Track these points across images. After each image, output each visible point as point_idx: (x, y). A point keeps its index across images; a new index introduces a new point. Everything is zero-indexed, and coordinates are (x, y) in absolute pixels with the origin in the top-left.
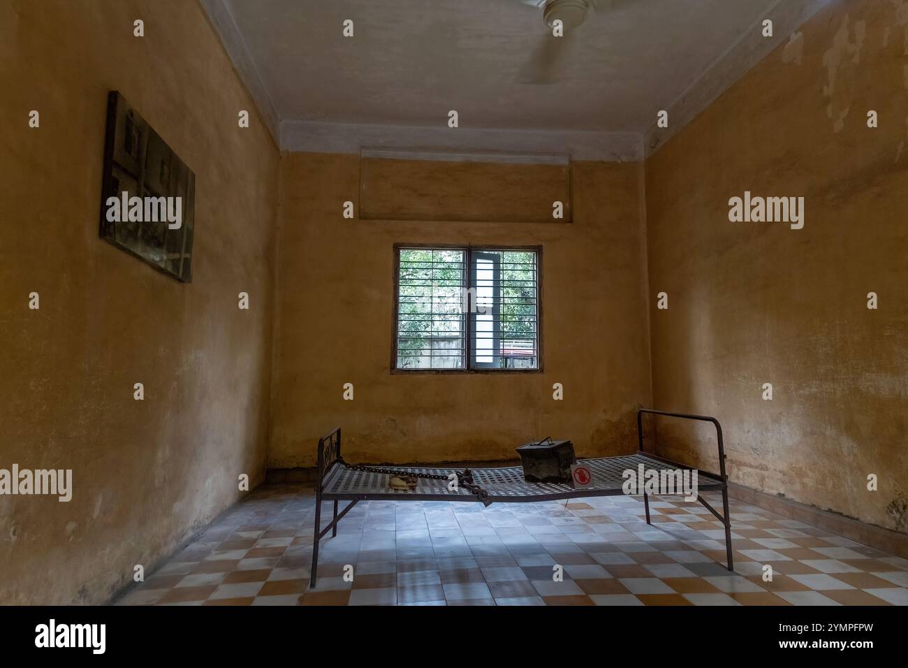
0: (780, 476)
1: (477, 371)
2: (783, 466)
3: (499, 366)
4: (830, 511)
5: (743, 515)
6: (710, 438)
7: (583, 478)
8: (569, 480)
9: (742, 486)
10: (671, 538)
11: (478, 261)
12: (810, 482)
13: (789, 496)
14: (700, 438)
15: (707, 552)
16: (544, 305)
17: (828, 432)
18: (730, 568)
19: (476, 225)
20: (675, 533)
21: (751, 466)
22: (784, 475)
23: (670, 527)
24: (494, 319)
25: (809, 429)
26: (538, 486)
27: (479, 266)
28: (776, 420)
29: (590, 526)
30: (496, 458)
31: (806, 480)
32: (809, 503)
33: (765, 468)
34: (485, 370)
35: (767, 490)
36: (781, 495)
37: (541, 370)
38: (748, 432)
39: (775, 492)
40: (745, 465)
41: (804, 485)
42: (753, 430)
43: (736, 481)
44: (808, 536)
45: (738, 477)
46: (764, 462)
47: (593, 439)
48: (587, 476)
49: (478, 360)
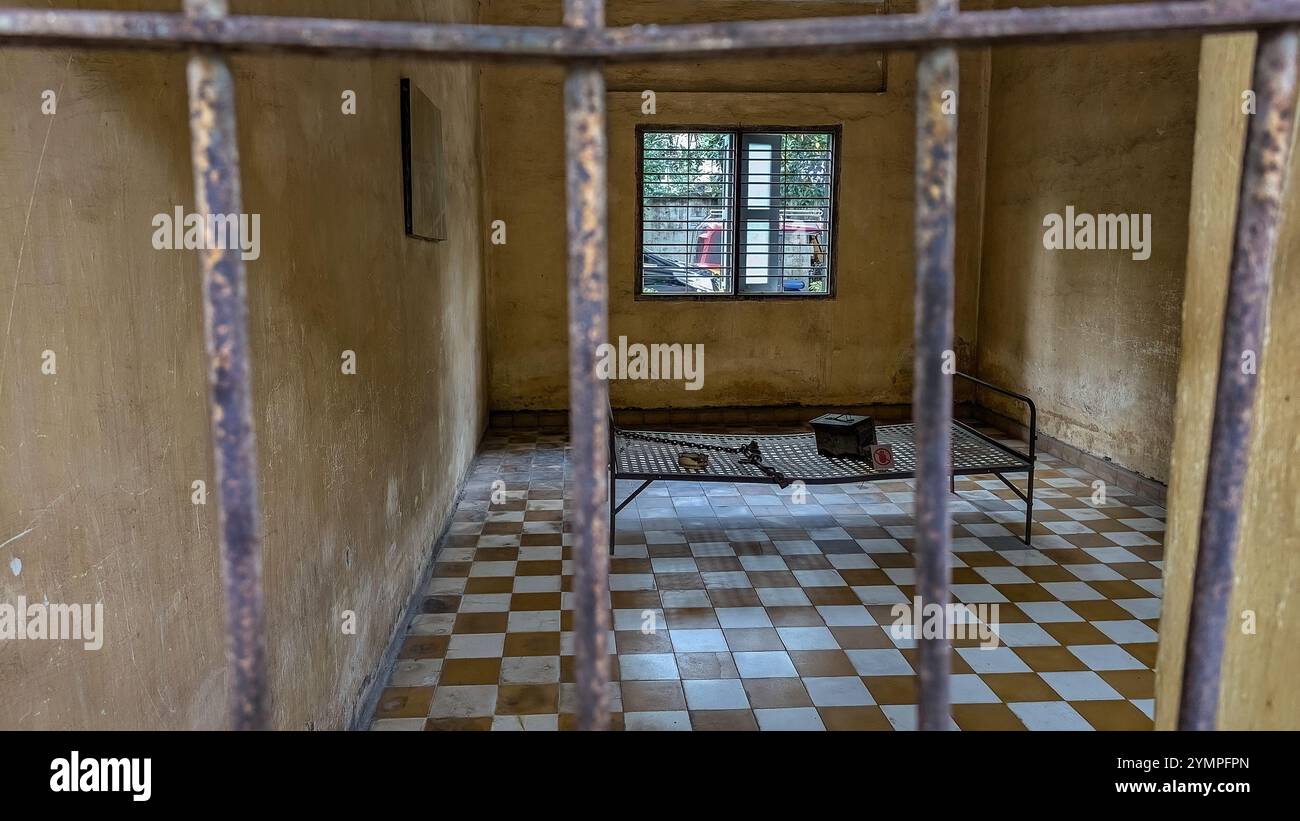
0: (1110, 438)
1: (747, 298)
2: (1114, 429)
3: (776, 289)
4: (1152, 479)
5: (1059, 480)
6: (1041, 389)
7: (883, 459)
8: (866, 458)
9: (1068, 445)
10: (974, 509)
11: (751, 147)
12: (1137, 448)
13: (1116, 460)
14: (1030, 387)
15: (1010, 526)
16: (840, 208)
17: (1163, 400)
18: (1027, 542)
19: (749, 97)
20: (981, 504)
21: (1081, 425)
22: (1114, 438)
23: (976, 495)
24: (770, 227)
25: (1145, 393)
26: (833, 462)
27: (752, 155)
28: (1114, 379)
29: (887, 495)
30: (771, 403)
31: (1134, 446)
32: (1134, 470)
33: (1094, 428)
34: (760, 297)
35: (1094, 452)
36: (1108, 459)
37: (832, 295)
38: (1083, 387)
39: (1102, 455)
40: (1075, 423)
41: (1131, 450)
42: (1088, 386)
43: (1063, 440)
44: (1124, 505)
45: (1066, 436)
46: (1095, 423)
47: (894, 381)
48: (888, 457)
49: (749, 281)
